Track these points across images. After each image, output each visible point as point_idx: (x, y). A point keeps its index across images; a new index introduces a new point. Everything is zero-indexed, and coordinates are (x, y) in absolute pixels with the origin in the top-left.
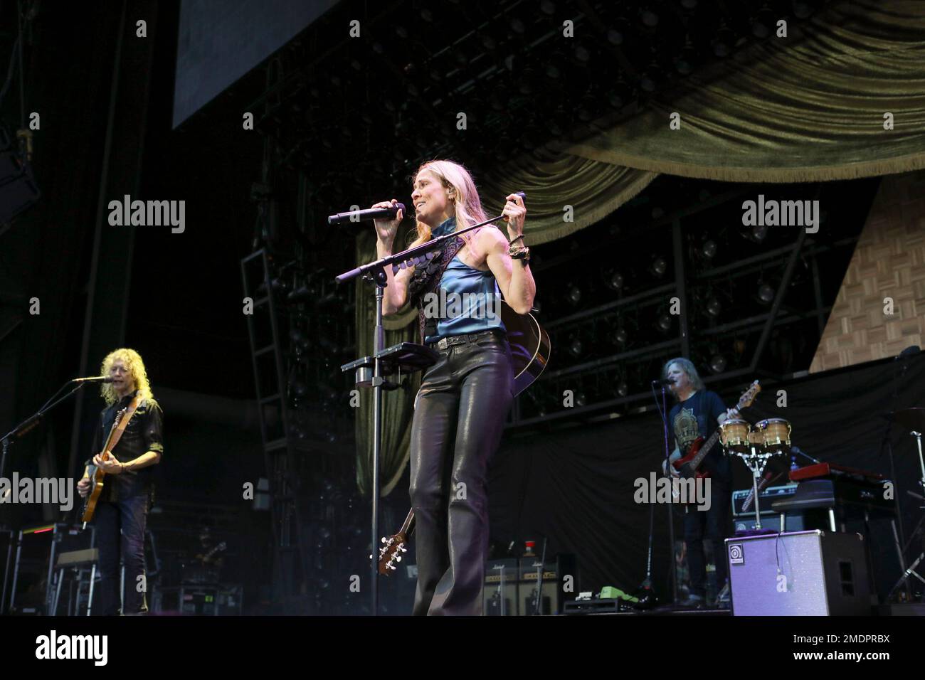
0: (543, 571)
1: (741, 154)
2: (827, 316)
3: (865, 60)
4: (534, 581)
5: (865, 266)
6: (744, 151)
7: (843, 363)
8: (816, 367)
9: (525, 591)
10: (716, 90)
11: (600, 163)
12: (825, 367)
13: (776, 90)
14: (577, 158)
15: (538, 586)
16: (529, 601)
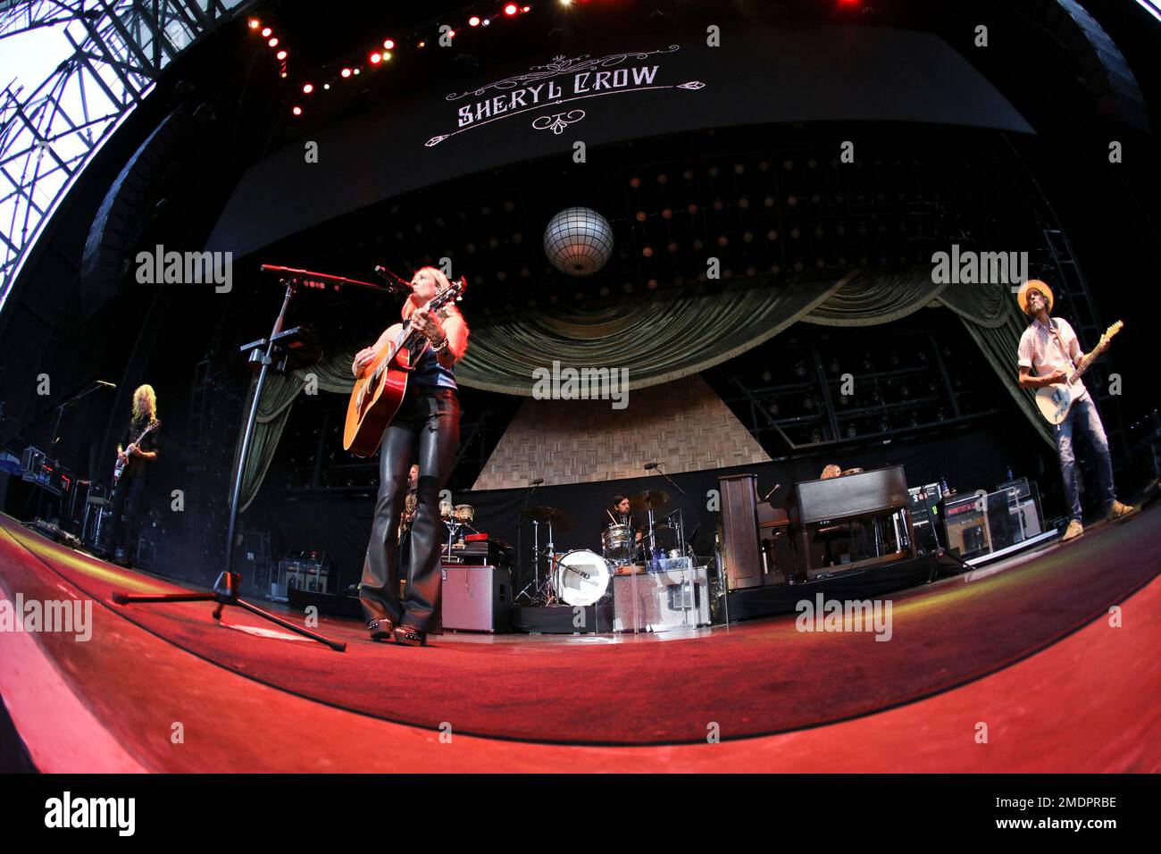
0: (321, 569)
2: (485, 462)
3: (531, 341)
4: (315, 574)
5: (509, 442)
8: (475, 488)
9: (310, 578)
13: (486, 344)
15: (317, 577)
16: (311, 584)
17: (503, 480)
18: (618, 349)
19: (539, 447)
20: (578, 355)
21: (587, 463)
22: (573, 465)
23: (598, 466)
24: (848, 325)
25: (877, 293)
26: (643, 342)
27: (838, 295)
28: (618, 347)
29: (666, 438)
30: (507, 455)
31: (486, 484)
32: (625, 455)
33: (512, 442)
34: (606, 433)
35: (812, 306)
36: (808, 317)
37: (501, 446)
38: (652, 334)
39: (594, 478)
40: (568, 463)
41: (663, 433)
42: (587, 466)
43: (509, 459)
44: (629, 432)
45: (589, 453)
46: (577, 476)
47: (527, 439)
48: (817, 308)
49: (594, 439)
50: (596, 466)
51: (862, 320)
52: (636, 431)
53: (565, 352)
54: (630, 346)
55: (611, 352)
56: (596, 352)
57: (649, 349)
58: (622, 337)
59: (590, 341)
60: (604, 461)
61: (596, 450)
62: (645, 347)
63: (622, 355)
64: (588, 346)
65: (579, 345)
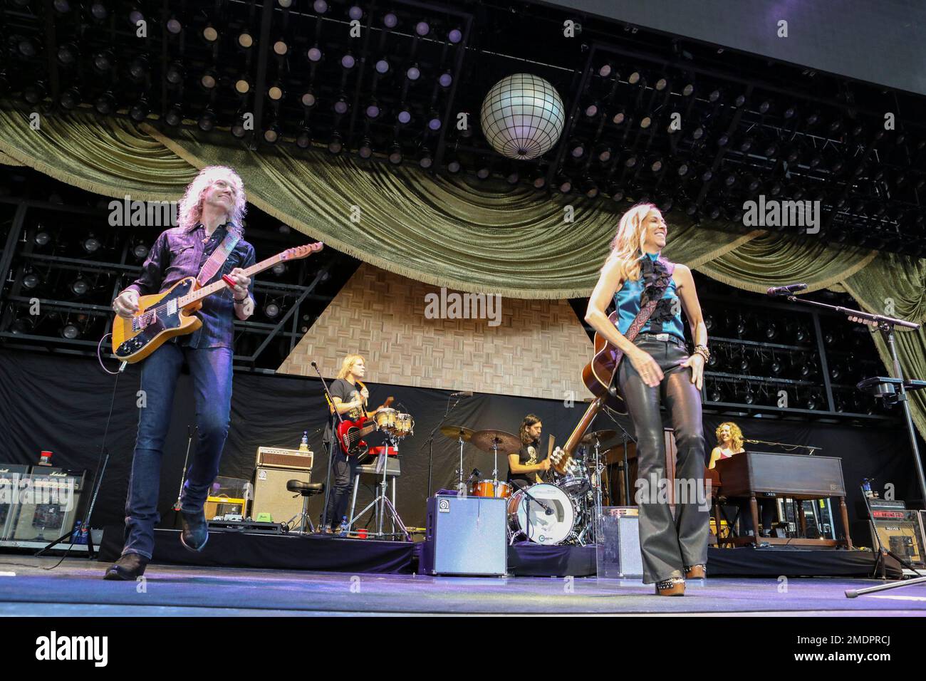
1: (309, 215)
5: (332, 317)
6: (312, 214)
7: (302, 373)
8: (282, 370)
10: (302, 167)
11: (186, 162)
12: (289, 372)
14: (163, 147)
17: (323, 366)
18: (505, 244)
19: (374, 332)
20: (457, 237)
21: (431, 365)
22: (414, 364)
23: (444, 370)
24: (742, 287)
25: (778, 260)
26: (535, 245)
27: (737, 252)
28: (504, 241)
29: (522, 355)
30: (330, 334)
31: (299, 368)
32: (476, 364)
33: (338, 319)
34: (456, 334)
35: (708, 257)
36: (703, 267)
37: (323, 321)
38: (545, 237)
39: (439, 385)
40: (409, 360)
41: (519, 348)
42: (431, 368)
43: (333, 341)
44: (483, 339)
45: (435, 354)
46: (419, 378)
47: (359, 320)
48: (714, 260)
49: (442, 338)
50: (440, 370)
51: (756, 285)
52: (489, 339)
53: (446, 230)
54: (520, 244)
55: (497, 244)
56: (481, 239)
57: (540, 254)
58: (513, 232)
59: (476, 225)
60: (450, 366)
61: (443, 352)
62: (535, 251)
63: (510, 252)
64: (474, 230)
65: (464, 226)
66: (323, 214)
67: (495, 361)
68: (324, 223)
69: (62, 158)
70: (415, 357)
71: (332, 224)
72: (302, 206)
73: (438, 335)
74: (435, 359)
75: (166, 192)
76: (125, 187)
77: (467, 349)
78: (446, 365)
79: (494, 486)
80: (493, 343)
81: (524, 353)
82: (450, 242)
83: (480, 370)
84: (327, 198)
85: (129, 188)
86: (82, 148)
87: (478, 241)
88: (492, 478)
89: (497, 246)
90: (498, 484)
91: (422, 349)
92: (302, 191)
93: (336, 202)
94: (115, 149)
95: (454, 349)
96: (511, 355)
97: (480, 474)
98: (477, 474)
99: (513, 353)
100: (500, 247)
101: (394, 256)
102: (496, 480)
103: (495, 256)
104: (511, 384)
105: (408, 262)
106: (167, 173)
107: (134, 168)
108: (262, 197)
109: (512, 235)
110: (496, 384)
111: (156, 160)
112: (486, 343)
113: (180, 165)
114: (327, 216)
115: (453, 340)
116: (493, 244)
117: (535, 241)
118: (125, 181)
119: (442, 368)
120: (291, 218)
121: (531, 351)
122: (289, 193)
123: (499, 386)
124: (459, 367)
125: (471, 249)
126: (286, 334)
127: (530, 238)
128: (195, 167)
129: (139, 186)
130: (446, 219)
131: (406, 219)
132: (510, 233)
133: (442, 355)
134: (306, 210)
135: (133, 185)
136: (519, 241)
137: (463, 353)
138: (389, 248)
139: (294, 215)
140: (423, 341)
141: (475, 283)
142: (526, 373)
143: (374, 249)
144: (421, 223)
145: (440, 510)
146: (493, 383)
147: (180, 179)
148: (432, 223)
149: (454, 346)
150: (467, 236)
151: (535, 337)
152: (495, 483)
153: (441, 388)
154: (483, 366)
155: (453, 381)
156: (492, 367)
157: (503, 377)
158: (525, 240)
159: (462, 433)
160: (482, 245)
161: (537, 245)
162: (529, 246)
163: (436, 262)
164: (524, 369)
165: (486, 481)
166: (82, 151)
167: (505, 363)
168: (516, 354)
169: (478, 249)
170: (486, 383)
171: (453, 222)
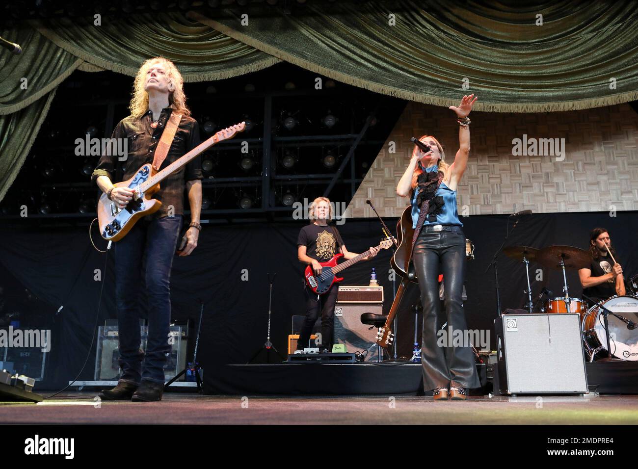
1: (349, 65)
3: (439, 36)
5: (387, 160)
6: (351, 64)
7: (365, 216)
10: (336, 21)
11: (232, 39)
12: (354, 216)
14: (211, 29)
17: (384, 206)
18: (551, 57)
20: (498, 60)
21: (489, 192)
22: (472, 193)
23: (503, 195)
26: (583, 52)
28: (549, 55)
29: (584, 169)
30: (387, 175)
32: (535, 185)
37: (379, 164)
38: (594, 42)
39: (500, 210)
40: (467, 189)
41: (580, 163)
42: (489, 195)
45: (492, 181)
46: (478, 206)
49: (496, 164)
50: (499, 196)
53: (485, 55)
54: (567, 55)
55: (541, 59)
56: (523, 58)
57: (590, 61)
58: (557, 43)
59: (516, 44)
60: (510, 190)
61: (500, 178)
62: (585, 58)
63: (557, 65)
64: (514, 49)
65: (503, 47)
66: (362, 61)
67: (556, 179)
68: (365, 70)
69: (132, 57)
70: (472, 187)
71: (372, 69)
72: (341, 58)
73: (493, 161)
74: (493, 186)
75: (220, 69)
76: (186, 72)
77: (523, 171)
78: (504, 190)
79: (566, 303)
80: (551, 162)
81: (587, 167)
82: (492, 67)
83: (540, 191)
84: (364, 46)
85: (189, 72)
86: (146, 45)
87: (521, 60)
88: (564, 295)
89: (542, 62)
90: (570, 300)
91: (478, 178)
92: (339, 44)
93: (372, 47)
94: (171, 40)
95: (511, 173)
96: (573, 171)
97: (550, 292)
98: (546, 293)
99: (574, 169)
100: (544, 62)
101: (436, 89)
102: (567, 296)
103: (541, 72)
104: (576, 201)
105: (451, 93)
106: (218, 51)
107: (189, 53)
108: (303, 56)
109: (557, 47)
110: (560, 203)
111: (207, 42)
112: (545, 163)
113: (228, 42)
114: (366, 63)
115: (508, 164)
116: (537, 60)
117: (583, 49)
118: (184, 66)
119: (501, 193)
120: (332, 71)
121: (594, 164)
122: (327, 48)
123: (563, 204)
124: (518, 190)
125: (515, 69)
126: (346, 181)
127: (577, 46)
128: (240, 42)
129: (196, 68)
130: (484, 44)
131: (443, 52)
132: (554, 45)
133: (499, 180)
134: (345, 61)
135: (191, 68)
136: (565, 52)
137: (520, 176)
138: (430, 83)
139: (335, 68)
140: (478, 170)
141: (523, 102)
142: (590, 187)
143: (415, 87)
144: (458, 53)
145: (508, 330)
146: (556, 202)
147: (230, 55)
148: (470, 50)
149: (510, 170)
150: (509, 56)
151: (597, 149)
152: (567, 300)
153: (502, 213)
154: (544, 186)
155: (515, 205)
156: (553, 186)
157: (566, 194)
158: (571, 49)
159: (525, 252)
160: (526, 63)
161: (586, 52)
162: (577, 55)
163: (479, 88)
164: (588, 184)
165: (557, 299)
166: (147, 48)
167: (566, 180)
168: (578, 170)
169: (521, 69)
170: (548, 202)
171: (491, 45)
